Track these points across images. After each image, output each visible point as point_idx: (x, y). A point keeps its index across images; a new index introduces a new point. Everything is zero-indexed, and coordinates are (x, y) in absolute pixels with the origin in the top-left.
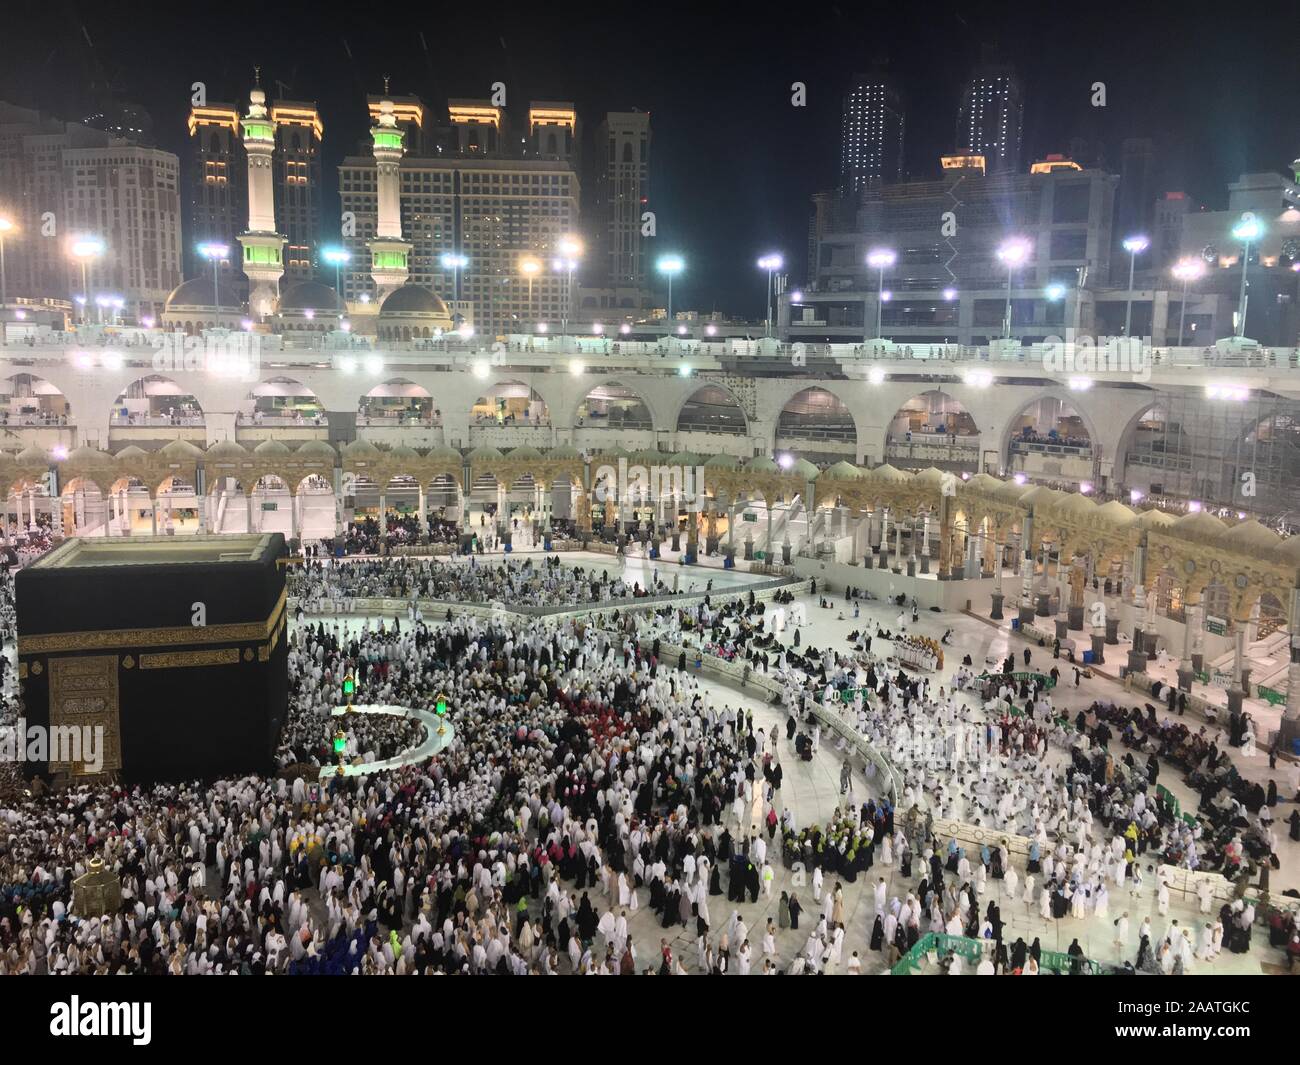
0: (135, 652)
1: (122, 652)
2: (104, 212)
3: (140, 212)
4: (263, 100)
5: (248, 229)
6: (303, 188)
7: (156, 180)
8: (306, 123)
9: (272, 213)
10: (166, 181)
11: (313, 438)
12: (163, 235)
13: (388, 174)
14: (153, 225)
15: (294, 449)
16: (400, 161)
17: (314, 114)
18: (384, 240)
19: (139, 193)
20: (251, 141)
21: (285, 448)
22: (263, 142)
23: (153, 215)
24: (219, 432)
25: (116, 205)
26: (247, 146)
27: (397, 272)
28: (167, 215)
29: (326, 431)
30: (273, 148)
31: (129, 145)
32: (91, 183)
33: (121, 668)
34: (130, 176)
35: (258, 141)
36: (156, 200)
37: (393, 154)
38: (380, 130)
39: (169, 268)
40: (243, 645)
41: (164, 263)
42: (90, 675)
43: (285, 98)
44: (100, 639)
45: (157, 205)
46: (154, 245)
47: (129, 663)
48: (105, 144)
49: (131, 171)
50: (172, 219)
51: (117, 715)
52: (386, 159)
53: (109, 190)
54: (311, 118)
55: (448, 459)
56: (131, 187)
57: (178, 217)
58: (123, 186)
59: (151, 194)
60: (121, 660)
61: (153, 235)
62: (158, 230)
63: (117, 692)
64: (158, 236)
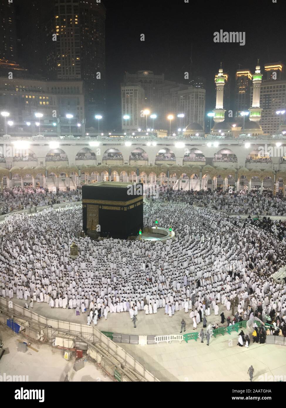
0: (102, 205)
1: (99, 205)
2: (186, 106)
3: (194, 106)
4: (222, 71)
5: (215, 108)
6: (243, 94)
7: (199, 96)
8: (246, 75)
9: (222, 103)
10: (201, 97)
11: (196, 164)
12: (200, 112)
13: (257, 88)
14: (197, 109)
15: (191, 167)
16: (261, 84)
17: (248, 72)
18: (254, 108)
19: (194, 101)
20: (218, 83)
21: (189, 166)
22: (221, 83)
23: (197, 106)
24: (179, 162)
25: (189, 104)
26: (217, 85)
27: (257, 117)
28: (201, 106)
29: (205, 163)
30: (224, 85)
31: (193, 88)
32: (184, 99)
33: (99, 208)
34: (193, 97)
35: (220, 83)
36: (199, 102)
37: (258, 82)
38: (255, 75)
39: (201, 120)
40: (121, 206)
41: (199, 119)
42: (94, 209)
43: (240, 69)
44: (95, 201)
45: (199, 103)
46: (197, 114)
47: (100, 207)
48: (187, 89)
49: (193, 95)
50: (202, 107)
51: (98, 218)
52: (256, 83)
53: (188, 101)
54: (248, 73)
55: (231, 171)
56: (192, 99)
57: (204, 106)
58: (191, 99)
59: (198, 100)
60: (99, 206)
61: (197, 112)
62: (199, 111)
63: (98, 213)
64: (198, 112)
